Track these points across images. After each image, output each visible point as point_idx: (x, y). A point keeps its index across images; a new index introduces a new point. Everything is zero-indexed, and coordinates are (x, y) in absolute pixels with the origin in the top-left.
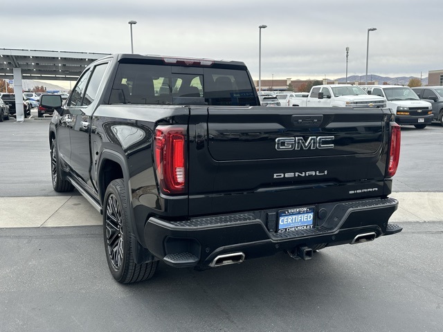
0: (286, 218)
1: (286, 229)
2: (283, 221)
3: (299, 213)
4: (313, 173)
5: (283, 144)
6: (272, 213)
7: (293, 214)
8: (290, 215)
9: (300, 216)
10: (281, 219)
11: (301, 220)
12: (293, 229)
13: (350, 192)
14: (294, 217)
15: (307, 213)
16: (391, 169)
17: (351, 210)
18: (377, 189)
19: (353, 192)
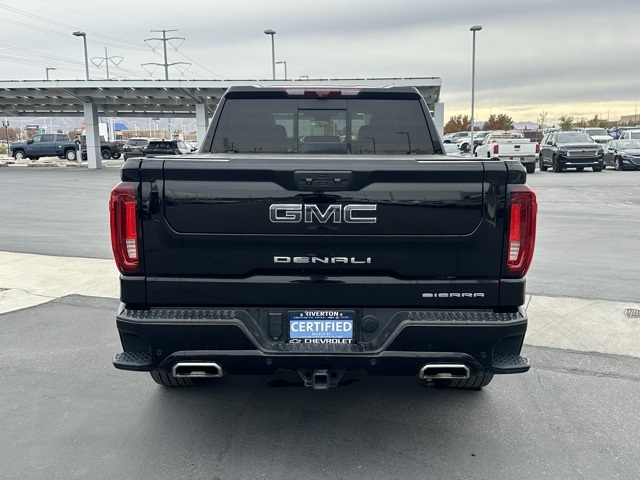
0: (301, 323)
1: (303, 340)
2: (296, 327)
3: (326, 318)
4: (346, 260)
5: (282, 213)
6: (276, 313)
7: (314, 318)
8: (308, 319)
9: (327, 323)
10: (293, 324)
11: (330, 329)
12: (316, 341)
13: (425, 295)
14: (317, 323)
15: (340, 319)
16: (516, 263)
17: (406, 322)
18: (483, 295)
19: (431, 295)
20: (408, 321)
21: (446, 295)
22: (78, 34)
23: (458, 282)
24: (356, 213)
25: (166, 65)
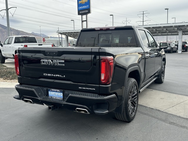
1: (52, 97)
2: (50, 93)
3: (56, 92)
4: (59, 76)
5: (43, 62)
6: (45, 89)
7: (54, 91)
10: (49, 92)
11: (58, 95)
12: (54, 98)
13: (79, 88)
14: (55, 93)
15: (60, 92)
16: (103, 80)
17: (70, 95)
18: (95, 89)
19: (81, 88)
20: (71, 94)
21: (85, 88)
22: (111, 15)
23: (88, 85)
24: (59, 63)
25: (143, 21)
